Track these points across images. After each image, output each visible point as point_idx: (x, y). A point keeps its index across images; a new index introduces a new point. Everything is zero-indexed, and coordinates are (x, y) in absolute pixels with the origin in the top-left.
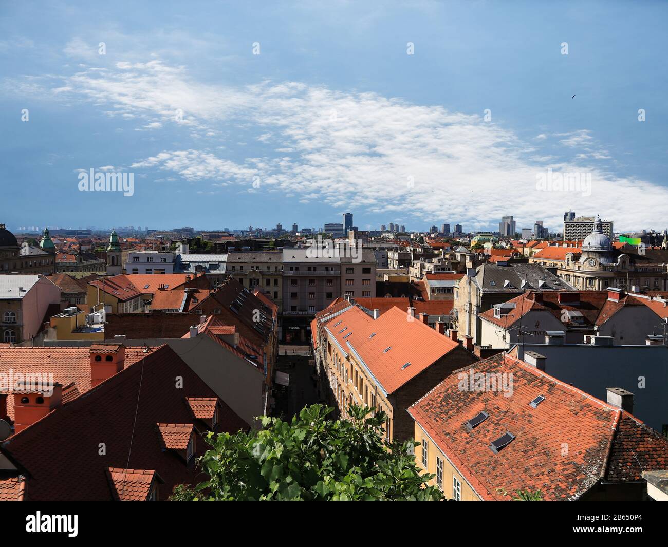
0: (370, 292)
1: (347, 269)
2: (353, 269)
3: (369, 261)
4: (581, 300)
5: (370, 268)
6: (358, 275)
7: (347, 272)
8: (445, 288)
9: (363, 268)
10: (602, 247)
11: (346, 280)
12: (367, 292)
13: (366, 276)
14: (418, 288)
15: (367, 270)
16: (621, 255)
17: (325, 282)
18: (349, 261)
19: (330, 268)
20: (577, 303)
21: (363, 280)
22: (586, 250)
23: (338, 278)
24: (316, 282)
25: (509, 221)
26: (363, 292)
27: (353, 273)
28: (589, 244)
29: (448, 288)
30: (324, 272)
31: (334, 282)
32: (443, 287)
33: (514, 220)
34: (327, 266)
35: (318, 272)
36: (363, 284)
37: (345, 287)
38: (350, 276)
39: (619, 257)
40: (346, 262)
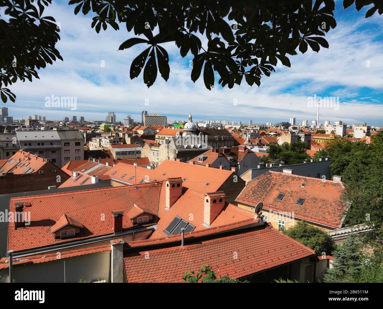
0: (80, 157)
1: (65, 144)
2: (69, 143)
3: (79, 138)
4: (231, 151)
5: (80, 142)
6: (72, 147)
7: (65, 145)
8: (123, 152)
9: (75, 143)
10: (193, 129)
11: (65, 150)
12: (78, 157)
13: (78, 147)
14: (107, 153)
15: (78, 144)
16: (201, 132)
17: (50, 152)
18: (65, 139)
19: (53, 143)
20: (230, 153)
21: (76, 150)
22: (186, 130)
23: (59, 149)
24: (44, 153)
25: (112, 115)
26: (76, 157)
27: (69, 146)
28: (187, 127)
29: (125, 152)
30: (50, 146)
31: (57, 152)
32: (122, 152)
33: (115, 114)
34: (51, 142)
35: (45, 146)
36: (76, 152)
37: (64, 155)
38: (67, 148)
39: (200, 133)
40: (64, 139)
